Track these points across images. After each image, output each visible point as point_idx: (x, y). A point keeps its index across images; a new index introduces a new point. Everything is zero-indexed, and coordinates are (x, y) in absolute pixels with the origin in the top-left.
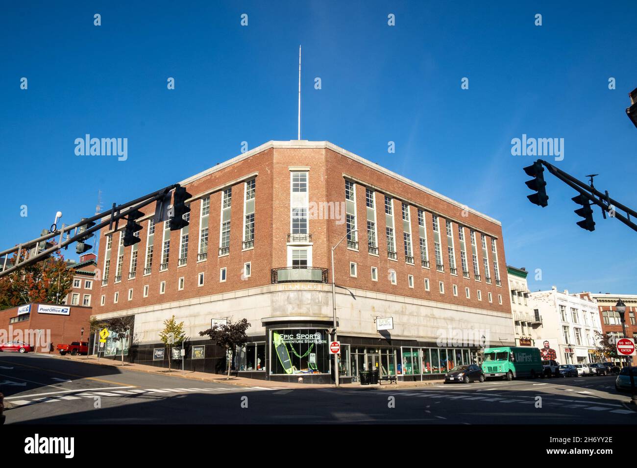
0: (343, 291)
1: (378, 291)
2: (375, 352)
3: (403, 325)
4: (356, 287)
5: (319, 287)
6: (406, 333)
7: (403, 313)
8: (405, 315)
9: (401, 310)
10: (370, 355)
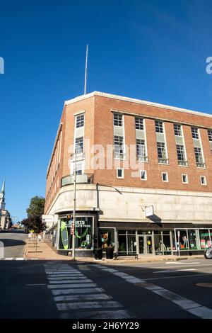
0: (109, 188)
1: (148, 187)
2: (147, 234)
3: (176, 211)
4: (123, 185)
5: (85, 187)
6: (179, 218)
7: (175, 203)
8: (178, 204)
9: (173, 200)
10: (141, 235)
